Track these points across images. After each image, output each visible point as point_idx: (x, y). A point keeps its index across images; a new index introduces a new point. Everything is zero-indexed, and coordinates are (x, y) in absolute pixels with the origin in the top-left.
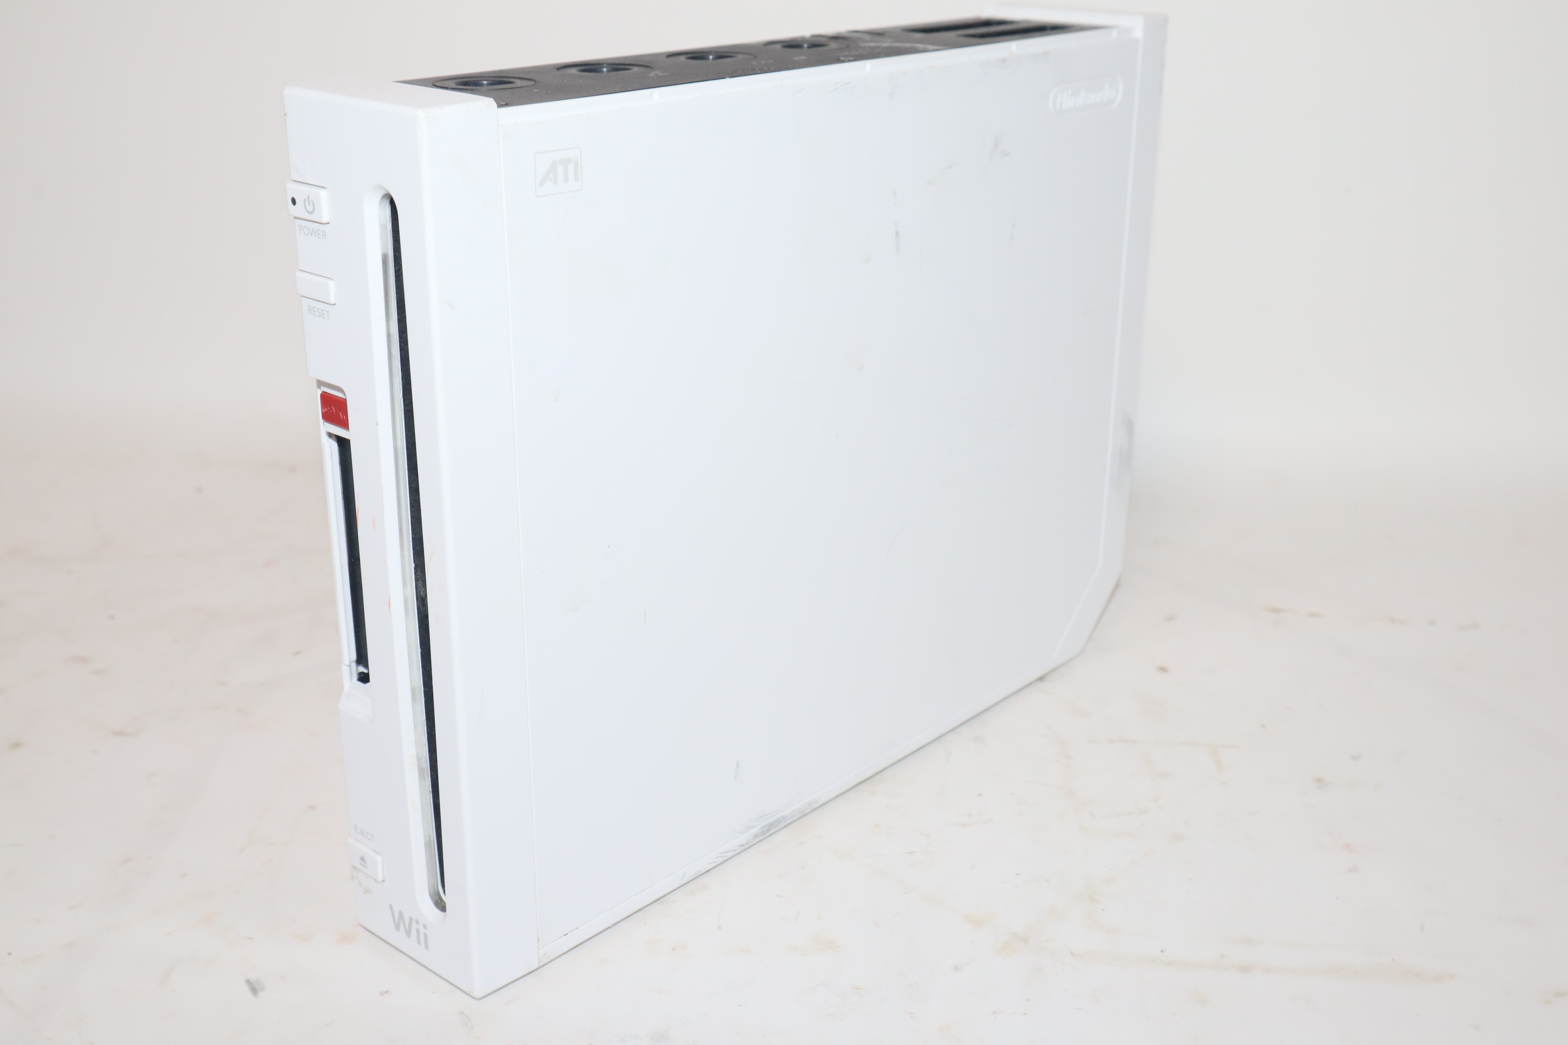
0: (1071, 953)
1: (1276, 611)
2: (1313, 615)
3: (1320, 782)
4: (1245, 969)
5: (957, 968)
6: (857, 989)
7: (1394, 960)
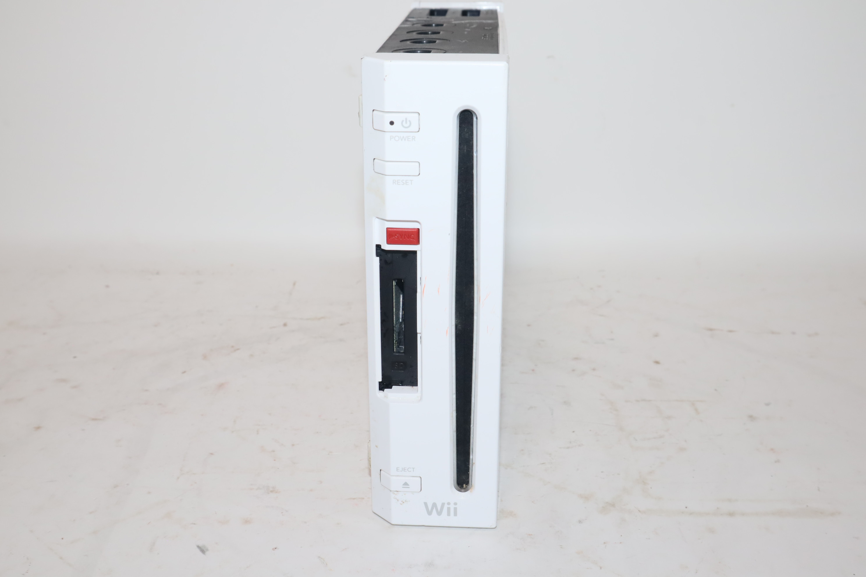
0: (639, 510)
1: (711, 330)
2: (731, 331)
3: (751, 418)
4: (731, 514)
5: (580, 521)
6: (530, 535)
7: (808, 506)
